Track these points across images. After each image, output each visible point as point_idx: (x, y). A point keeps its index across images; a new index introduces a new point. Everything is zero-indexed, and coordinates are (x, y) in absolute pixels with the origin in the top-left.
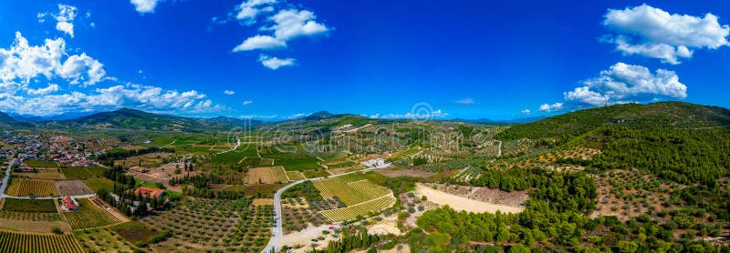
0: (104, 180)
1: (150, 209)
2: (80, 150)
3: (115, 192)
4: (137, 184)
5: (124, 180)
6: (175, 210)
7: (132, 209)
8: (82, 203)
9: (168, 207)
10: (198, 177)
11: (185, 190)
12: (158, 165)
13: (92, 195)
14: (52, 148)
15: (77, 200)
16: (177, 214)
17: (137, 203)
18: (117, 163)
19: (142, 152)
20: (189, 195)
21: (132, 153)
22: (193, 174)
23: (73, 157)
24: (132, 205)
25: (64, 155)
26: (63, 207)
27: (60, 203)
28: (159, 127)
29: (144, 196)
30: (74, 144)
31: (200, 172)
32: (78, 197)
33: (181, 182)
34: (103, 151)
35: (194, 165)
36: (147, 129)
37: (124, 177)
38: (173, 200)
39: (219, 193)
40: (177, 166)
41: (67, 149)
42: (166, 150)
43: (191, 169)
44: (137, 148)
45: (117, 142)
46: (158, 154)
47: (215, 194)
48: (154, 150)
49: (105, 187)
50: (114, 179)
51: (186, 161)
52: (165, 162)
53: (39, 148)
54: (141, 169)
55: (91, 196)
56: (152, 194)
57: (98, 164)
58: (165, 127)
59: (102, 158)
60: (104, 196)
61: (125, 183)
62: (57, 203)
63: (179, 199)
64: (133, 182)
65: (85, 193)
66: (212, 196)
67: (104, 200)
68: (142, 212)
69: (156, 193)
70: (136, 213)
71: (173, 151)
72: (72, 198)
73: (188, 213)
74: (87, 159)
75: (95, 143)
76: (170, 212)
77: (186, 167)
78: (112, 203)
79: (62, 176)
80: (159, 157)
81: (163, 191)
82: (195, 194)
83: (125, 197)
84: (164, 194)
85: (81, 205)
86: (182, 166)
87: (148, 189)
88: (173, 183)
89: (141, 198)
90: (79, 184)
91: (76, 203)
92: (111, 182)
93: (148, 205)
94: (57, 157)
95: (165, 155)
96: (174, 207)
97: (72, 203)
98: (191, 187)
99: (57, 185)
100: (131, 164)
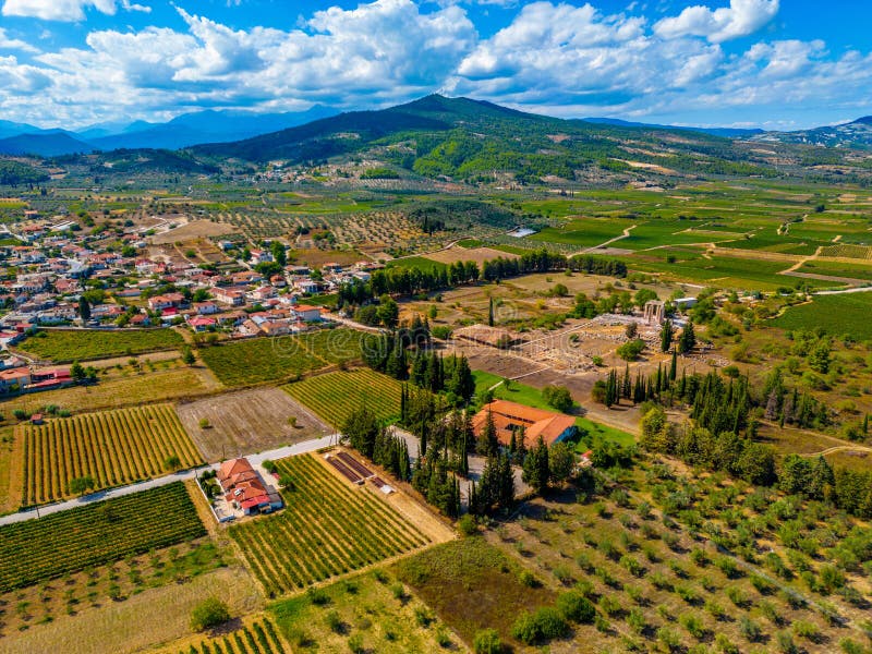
0: (366, 378)
1: (522, 489)
2: (267, 271)
3: (406, 423)
4: (479, 390)
5: (435, 377)
6: (610, 505)
7: (465, 489)
8: (294, 477)
9: (585, 487)
10: (714, 384)
11: (653, 429)
12: (556, 323)
13: (325, 442)
14: (145, 274)
15: (272, 468)
16: (617, 523)
17: (479, 465)
18: (409, 313)
19: (502, 272)
20: (671, 450)
21: (464, 276)
22: (690, 367)
23: (241, 301)
24: (464, 472)
25: (203, 297)
26: (226, 508)
27: (212, 492)
28: (571, 170)
29: (505, 437)
30: (238, 247)
31: (724, 362)
32: (277, 454)
33: (641, 395)
34: (358, 272)
35: (701, 330)
36: (521, 179)
37: (437, 363)
38: (607, 462)
39: (800, 469)
40: (632, 331)
41: (212, 271)
42: (591, 266)
43: (688, 345)
44: (481, 257)
45: (407, 234)
46: (560, 279)
47: (783, 472)
48: (544, 264)
49: (371, 407)
50: (402, 374)
51: (669, 313)
52: (585, 310)
53: (83, 277)
54: (496, 335)
55: (321, 446)
56: (532, 433)
57: (339, 317)
58: (593, 174)
59: (352, 297)
60: (368, 440)
61: (437, 386)
62: (197, 494)
63: (626, 463)
64: (467, 386)
65: (301, 432)
66: (767, 478)
67: (369, 455)
68: (496, 504)
69: (546, 427)
70: (480, 505)
71: (620, 270)
72: (256, 461)
73: (658, 527)
74: (296, 301)
75: (325, 238)
76: (591, 513)
77: (667, 337)
78: (398, 467)
79: (208, 380)
80: (562, 292)
81: (570, 421)
82: (692, 452)
83: (441, 443)
84: (575, 435)
85: (290, 487)
86: (651, 328)
87: (518, 410)
88: (612, 395)
89: (493, 444)
90: (276, 401)
91: (271, 481)
92: (390, 386)
93: (518, 473)
94: (173, 307)
95: (585, 285)
96: (607, 492)
97: (257, 482)
98: (680, 419)
99: (191, 417)
100: (460, 315)
